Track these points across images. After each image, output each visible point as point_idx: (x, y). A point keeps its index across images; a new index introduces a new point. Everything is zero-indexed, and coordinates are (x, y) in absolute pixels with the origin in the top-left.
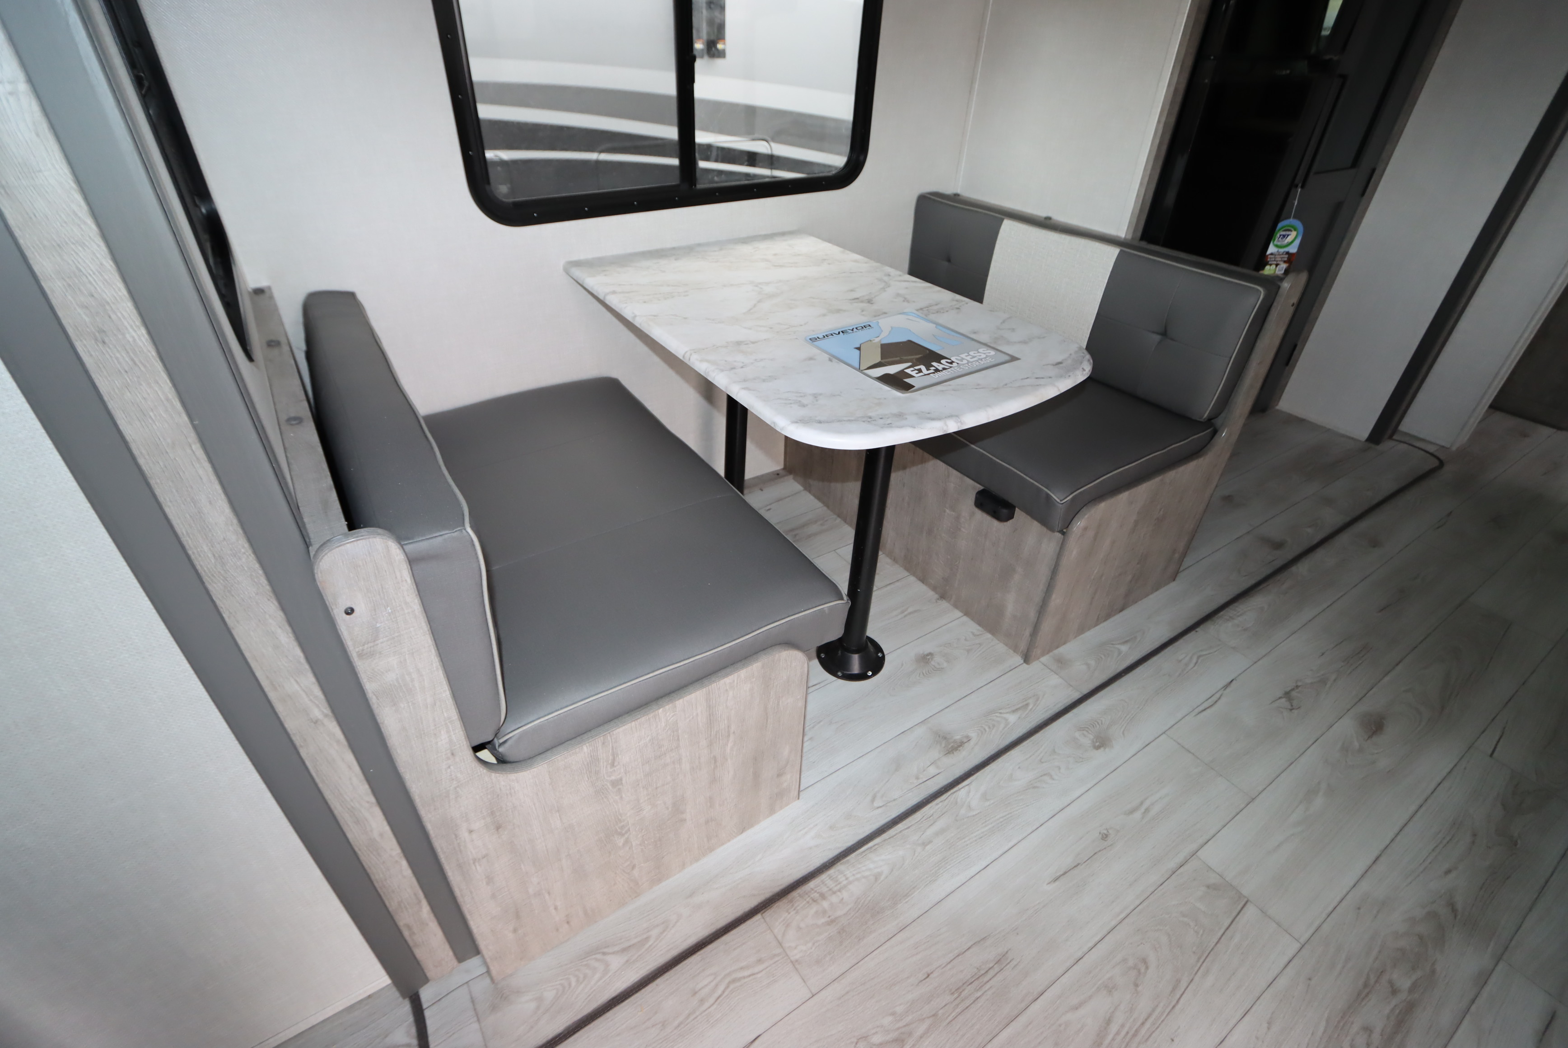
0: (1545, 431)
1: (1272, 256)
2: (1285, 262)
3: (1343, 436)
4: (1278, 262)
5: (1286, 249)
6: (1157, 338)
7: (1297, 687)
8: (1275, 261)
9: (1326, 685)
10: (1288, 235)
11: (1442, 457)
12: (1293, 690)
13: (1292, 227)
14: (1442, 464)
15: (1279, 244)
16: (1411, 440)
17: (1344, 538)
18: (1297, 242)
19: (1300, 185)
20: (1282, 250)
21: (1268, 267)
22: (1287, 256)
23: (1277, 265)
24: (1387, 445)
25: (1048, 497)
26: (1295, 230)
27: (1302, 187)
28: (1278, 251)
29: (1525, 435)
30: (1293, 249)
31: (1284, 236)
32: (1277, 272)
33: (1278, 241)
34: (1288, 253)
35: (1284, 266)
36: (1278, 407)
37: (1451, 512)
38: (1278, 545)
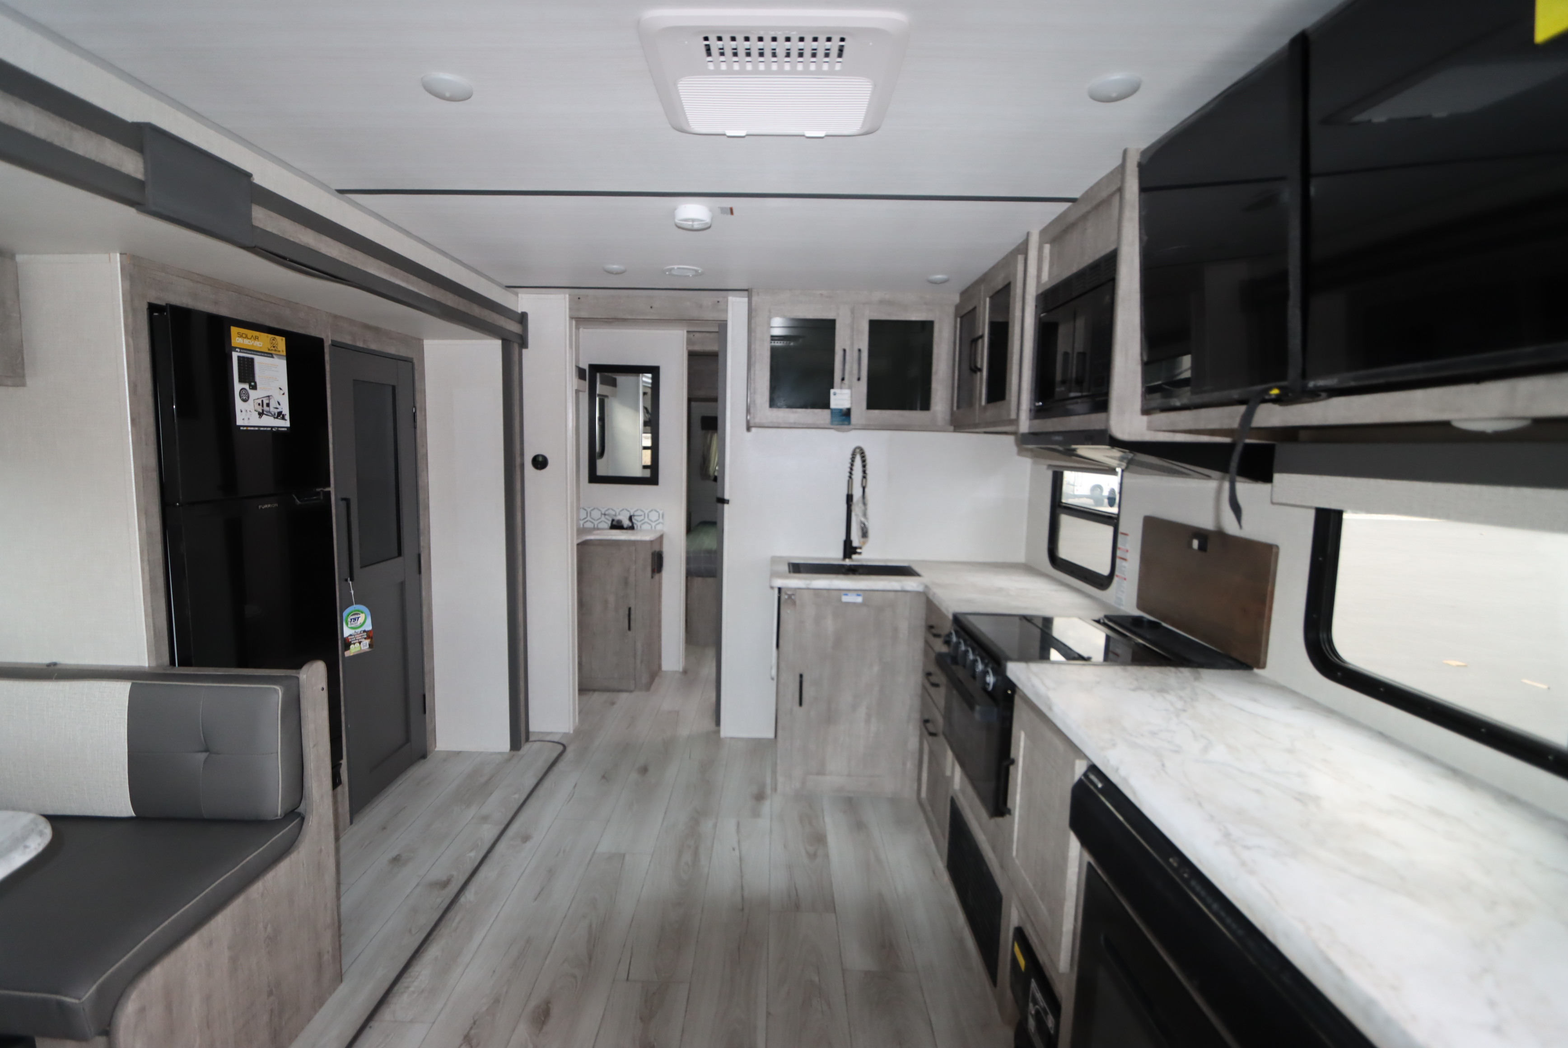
0: (624, 696)
1: (352, 637)
2: (365, 638)
3: (492, 754)
4: (360, 640)
5: (362, 629)
6: (204, 756)
7: (474, 1023)
8: (356, 640)
9: (499, 1002)
10: (358, 618)
11: (564, 742)
12: (471, 1028)
13: (359, 611)
14: (565, 747)
15: (353, 626)
16: (543, 739)
17: (501, 846)
18: (369, 621)
19: (349, 579)
20: (358, 630)
21: (352, 646)
22: (365, 634)
23: (360, 643)
24: (526, 748)
25: (60, 1005)
26: (362, 613)
27: (352, 580)
28: (355, 632)
29: (613, 703)
30: (368, 627)
31: (355, 619)
32: (362, 648)
33: (352, 624)
34: (364, 631)
35: (367, 642)
36: (437, 749)
37: (576, 784)
38: (445, 884)
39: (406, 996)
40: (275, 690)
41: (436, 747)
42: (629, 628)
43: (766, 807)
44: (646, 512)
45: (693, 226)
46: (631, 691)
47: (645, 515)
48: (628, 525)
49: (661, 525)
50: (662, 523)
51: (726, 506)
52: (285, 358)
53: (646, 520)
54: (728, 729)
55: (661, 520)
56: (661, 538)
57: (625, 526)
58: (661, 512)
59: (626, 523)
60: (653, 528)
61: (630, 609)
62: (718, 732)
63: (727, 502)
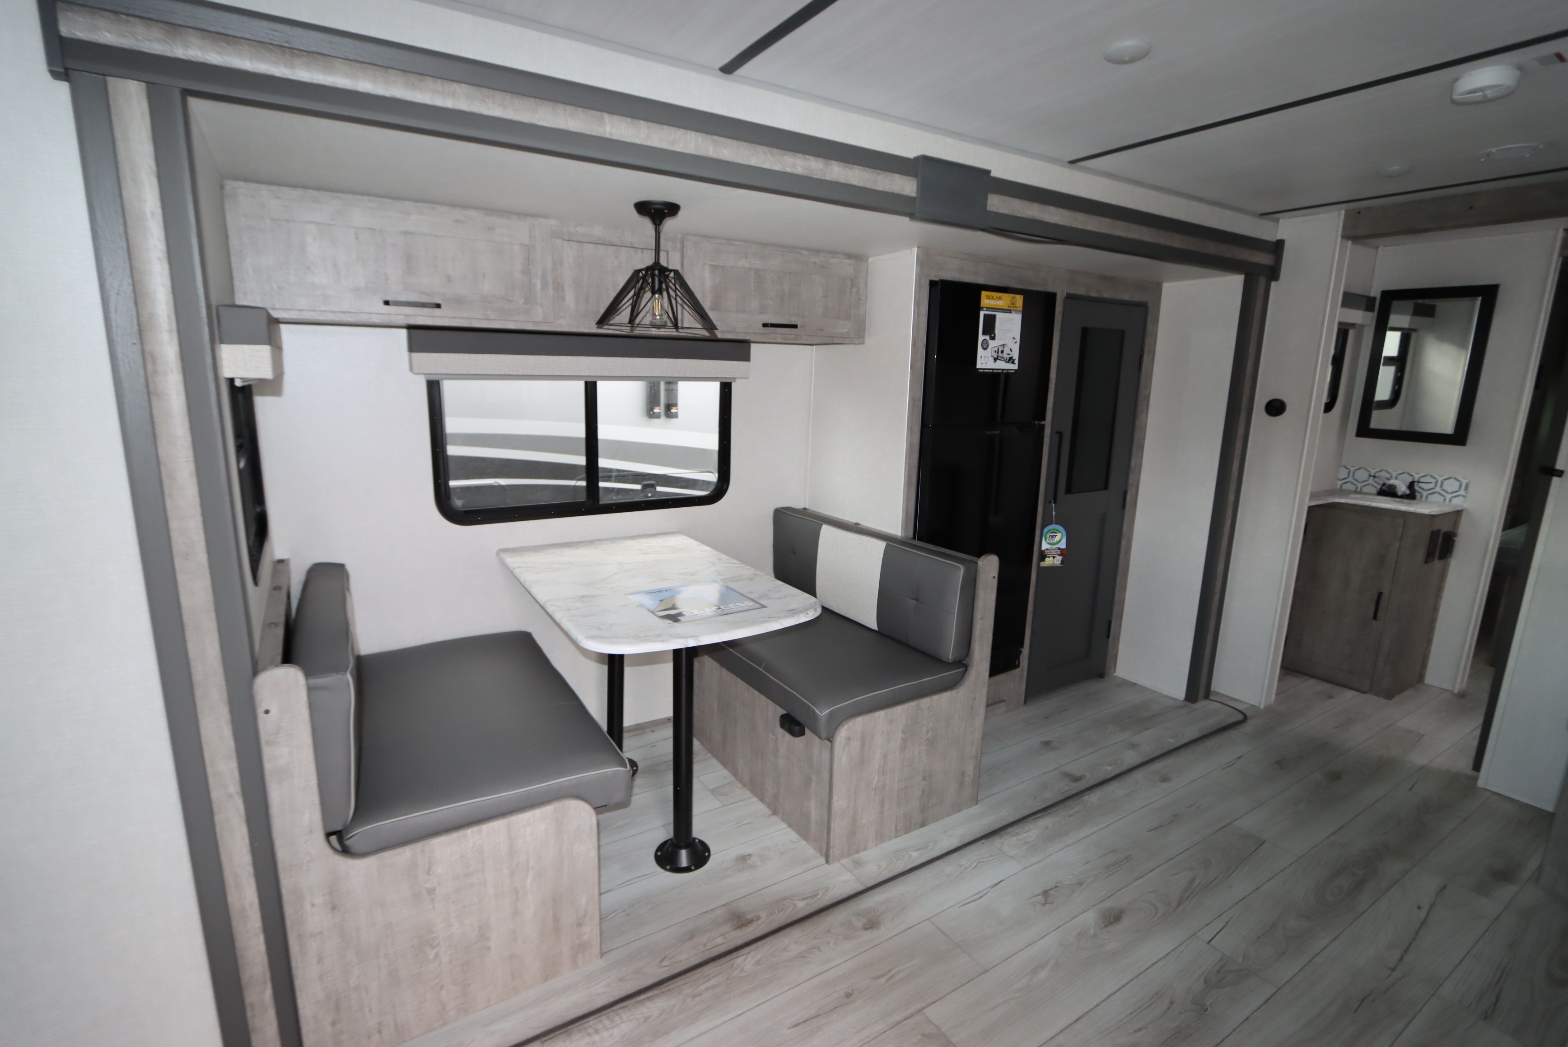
0: (1350, 694)
1: (1048, 551)
2: (1059, 555)
3: (1165, 696)
4: (1054, 555)
5: (1058, 546)
6: (914, 602)
7: (1056, 887)
8: (1051, 554)
9: (1081, 886)
10: (1056, 536)
11: (1248, 714)
12: (1052, 889)
13: (1057, 530)
14: (1245, 718)
15: (1050, 542)
16: (1225, 702)
17: (1138, 775)
18: (1064, 541)
19: (1053, 501)
20: (1054, 547)
21: (1047, 559)
22: (1059, 551)
23: (1054, 557)
24: (1202, 704)
25: (814, 711)
26: (1060, 532)
27: (1054, 503)
28: (1051, 548)
29: (1330, 697)
30: (1063, 545)
31: (1052, 536)
32: (1055, 563)
33: (1050, 540)
34: (1059, 549)
35: (1060, 558)
36: (1115, 674)
37: (1241, 756)
38: (1077, 779)
39: (1015, 838)
40: (960, 567)
41: (1115, 672)
42: (1375, 617)
43: (1507, 892)
44: (1440, 479)
45: (1485, 96)
46: (1364, 692)
47: (1437, 482)
48: (1404, 493)
49: (1461, 498)
50: (1464, 496)
51: (1555, 480)
52: (1021, 313)
53: (1438, 489)
54: (1488, 779)
55: (1462, 492)
56: (1458, 514)
57: (1400, 493)
58: (1464, 482)
59: (1402, 489)
60: (1447, 501)
61: (1380, 595)
62: (1476, 779)
63: (1560, 474)
